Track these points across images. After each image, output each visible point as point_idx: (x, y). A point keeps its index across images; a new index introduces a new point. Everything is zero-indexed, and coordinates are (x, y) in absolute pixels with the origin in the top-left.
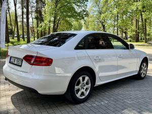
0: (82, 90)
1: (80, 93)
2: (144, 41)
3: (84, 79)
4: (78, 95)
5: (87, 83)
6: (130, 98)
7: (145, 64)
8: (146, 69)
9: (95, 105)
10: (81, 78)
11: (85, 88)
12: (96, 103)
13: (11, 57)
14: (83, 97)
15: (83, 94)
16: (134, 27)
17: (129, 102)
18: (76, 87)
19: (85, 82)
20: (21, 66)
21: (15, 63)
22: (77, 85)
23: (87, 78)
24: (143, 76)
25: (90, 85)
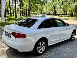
0: (41, 49)
1: (40, 50)
2: (76, 16)
3: (42, 43)
4: (39, 52)
5: (44, 45)
6: (65, 53)
7: (74, 33)
8: (75, 35)
9: (47, 56)
10: (40, 43)
11: (43, 48)
12: (48, 55)
13: (6, 32)
14: (42, 52)
15: (41, 51)
16: (70, 9)
17: (64, 55)
18: (38, 48)
19: (43, 45)
21: (8, 35)
22: (38, 47)
23: (44, 43)
24: (73, 39)
25: (45, 46)
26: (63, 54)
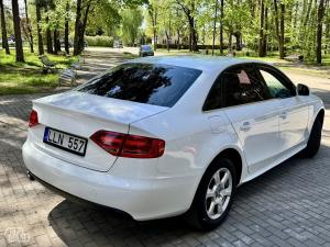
0: (218, 200)
13: (47, 129)
14: (219, 216)
16: (257, 23)
19: (223, 181)
20: (83, 155)
26: (288, 231)
